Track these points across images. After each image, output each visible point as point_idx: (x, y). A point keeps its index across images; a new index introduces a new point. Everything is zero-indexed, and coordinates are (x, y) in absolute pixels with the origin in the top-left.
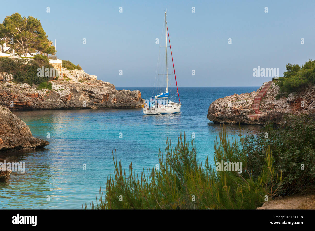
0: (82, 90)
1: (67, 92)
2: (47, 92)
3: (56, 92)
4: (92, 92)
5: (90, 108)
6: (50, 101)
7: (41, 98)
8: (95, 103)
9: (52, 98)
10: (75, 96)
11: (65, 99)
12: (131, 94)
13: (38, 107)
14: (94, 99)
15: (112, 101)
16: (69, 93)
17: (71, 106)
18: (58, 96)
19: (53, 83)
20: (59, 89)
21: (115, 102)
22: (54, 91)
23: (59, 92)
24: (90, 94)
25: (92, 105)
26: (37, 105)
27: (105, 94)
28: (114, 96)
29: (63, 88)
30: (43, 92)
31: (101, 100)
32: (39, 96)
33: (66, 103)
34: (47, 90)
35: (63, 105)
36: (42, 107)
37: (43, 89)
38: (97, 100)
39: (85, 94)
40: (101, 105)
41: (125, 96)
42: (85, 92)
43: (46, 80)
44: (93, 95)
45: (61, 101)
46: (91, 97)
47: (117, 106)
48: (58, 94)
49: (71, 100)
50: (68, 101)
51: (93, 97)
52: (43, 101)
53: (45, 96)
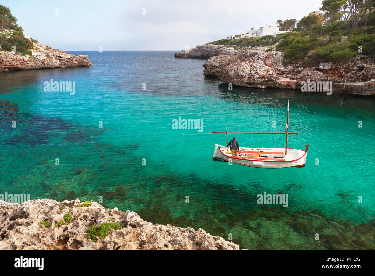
0: (53, 55)
1: (43, 57)
2: (30, 58)
3: (35, 57)
4: (60, 57)
5: (61, 67)
6: (33, 64)
7: (26, 62)
8: (63, 64)
9: (33, 62)
10: (49, 60)
11: (43, 62)
12: (84, 57)
13: (25, 68)
14: (62, 61)
15: (74, 62)
16: (45, 58)
17: (49, 66)
18: (38, 60)
19: (32, 51)
20: (37, 55)
21: (76, 63)
22: (34, 56)
23: (38, 57)
24: (59, 58)
25: (62, 65)
26: (24, 67)
27: (69, 58)
28: (75, 59)
29: (40, 54)
30: (27, 57)
31: (67, 62)
32: (24, 60)
33: (44, 65)
34: (29, 56)
35: (43, 66)
36: (28, 68)
37: (26, 56)
38: (64, 62)
39: (56, 58)
40: (68, 65)
41: (81, 59)
42: (56, 57)
43: (26, 49)
44: (61, 58)
45: (40, 63)
46: (60, 60)
47: (77, 65)
48: (38, 59)
49: (48, 62)
50: (46, 63)
51: (61, 60)
52: (28, 63)
53: (28, 60)
